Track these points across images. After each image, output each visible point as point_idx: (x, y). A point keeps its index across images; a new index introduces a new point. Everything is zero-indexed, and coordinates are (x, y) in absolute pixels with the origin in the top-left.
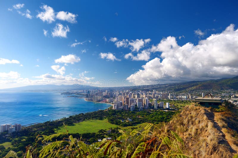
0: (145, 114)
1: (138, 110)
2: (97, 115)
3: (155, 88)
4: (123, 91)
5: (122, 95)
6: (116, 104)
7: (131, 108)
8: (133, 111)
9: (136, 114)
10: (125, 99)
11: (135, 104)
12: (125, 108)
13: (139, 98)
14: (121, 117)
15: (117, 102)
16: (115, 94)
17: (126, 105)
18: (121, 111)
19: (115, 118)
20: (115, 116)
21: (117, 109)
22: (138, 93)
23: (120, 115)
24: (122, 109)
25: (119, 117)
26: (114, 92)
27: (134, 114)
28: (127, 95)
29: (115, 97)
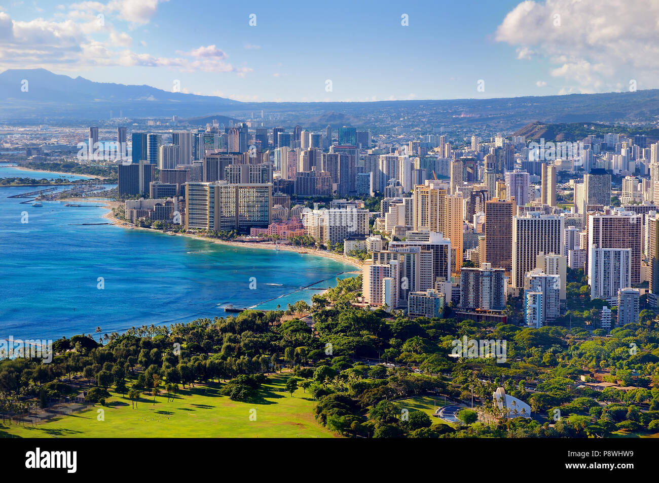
0: (655, 359)
1: (596, 324)
2: (214, 358)
4: (457, 142)
5: (444, 177)
6: (394, 259)
7: (528, 296)
8: (548, 330)
9: (570, 357)
10: (474, 216)
11: (568, 268)
12: (471, 296)
13: (606, 208)
14: (435, 380)
15: (402, 246)
16: (385, 172)
17: (485, 274)
18: (431, 328)
19: (376, 383)
20: (375, 367)
21: (399, 308)
22: (598, 158)
23: (421, 362)
24: (445, 304)
25: (418, 380)
26: (377, 148)
27: (555, 352)
28: (497, 179)
29: (379, 195)
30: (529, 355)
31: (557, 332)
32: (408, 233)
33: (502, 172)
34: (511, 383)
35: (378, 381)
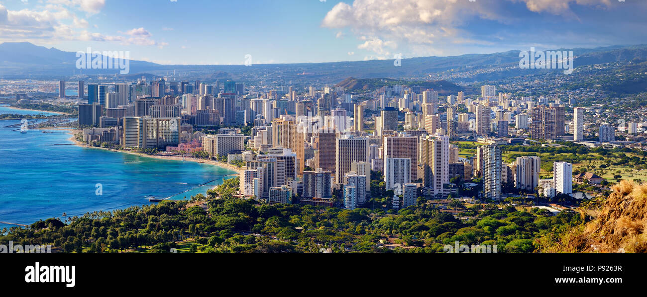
0: (427, 228)
1: (389, 205)
2: (142, 232)
3: (494, 75)
4: (300, 90)
5: (292, 113)
6: (260, 166)
7: (346, 189)
8: (359, 211)
9: (373, 228)
10: (312, 137)
11: (371, 170)
12: (310, 189)
13: (395, 132)
14: (287, 244)
15: (265, 157)
16: (254, 110)
17: (319, 175)
18: (284, 210)
19: (249, 246)
20: (247, 236)
21: (263, 198)
22: (390, 100)
23: (278, 233)
24: (293, 195)
25: (276, 245)
26: (249, 95)
27: (364, 225)
28: (326, 114)
29: (251, 125)
30: (347, 227)
31: (364, 212)
32: (269, 149)
33: (329, 110)
34: (335, 245)
35: (250, 245)
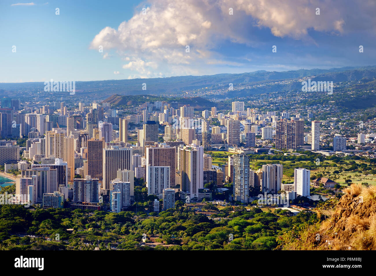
0: (184, 228)
1: (151, 209)
3: (243, 93)
4: (70, 106)
5: (63, 126)
6: (35, 174)
7: (112, 194)
8: (124, 214)
9: (137, 229)
10: (81, 148)
11: (134, 177)
12: (80, 195)
13: (155, 143)
14: (59, 244)
15: (39, 166)
16: (28, 124)
17: (88, 182)
18: (56, 214)
19: (24, 247)
20: (23, 238)
21: (37, 203)
22: (151, 115)
23: (51, 234)
24: (65, 200)
25: (49, 245)
26: (24, 110)
27: (128, 226)
28: (94, 127)
29: (25, 137)
30: (113, 228)
31: (129, 214)
32: (42, 159)
33: (97, 123)
34: (103, 245)
35: (25, 246)
